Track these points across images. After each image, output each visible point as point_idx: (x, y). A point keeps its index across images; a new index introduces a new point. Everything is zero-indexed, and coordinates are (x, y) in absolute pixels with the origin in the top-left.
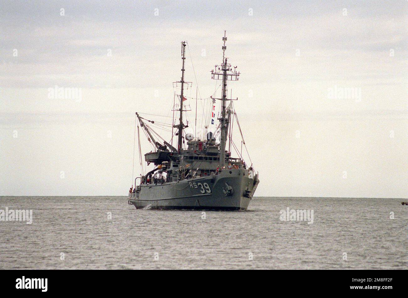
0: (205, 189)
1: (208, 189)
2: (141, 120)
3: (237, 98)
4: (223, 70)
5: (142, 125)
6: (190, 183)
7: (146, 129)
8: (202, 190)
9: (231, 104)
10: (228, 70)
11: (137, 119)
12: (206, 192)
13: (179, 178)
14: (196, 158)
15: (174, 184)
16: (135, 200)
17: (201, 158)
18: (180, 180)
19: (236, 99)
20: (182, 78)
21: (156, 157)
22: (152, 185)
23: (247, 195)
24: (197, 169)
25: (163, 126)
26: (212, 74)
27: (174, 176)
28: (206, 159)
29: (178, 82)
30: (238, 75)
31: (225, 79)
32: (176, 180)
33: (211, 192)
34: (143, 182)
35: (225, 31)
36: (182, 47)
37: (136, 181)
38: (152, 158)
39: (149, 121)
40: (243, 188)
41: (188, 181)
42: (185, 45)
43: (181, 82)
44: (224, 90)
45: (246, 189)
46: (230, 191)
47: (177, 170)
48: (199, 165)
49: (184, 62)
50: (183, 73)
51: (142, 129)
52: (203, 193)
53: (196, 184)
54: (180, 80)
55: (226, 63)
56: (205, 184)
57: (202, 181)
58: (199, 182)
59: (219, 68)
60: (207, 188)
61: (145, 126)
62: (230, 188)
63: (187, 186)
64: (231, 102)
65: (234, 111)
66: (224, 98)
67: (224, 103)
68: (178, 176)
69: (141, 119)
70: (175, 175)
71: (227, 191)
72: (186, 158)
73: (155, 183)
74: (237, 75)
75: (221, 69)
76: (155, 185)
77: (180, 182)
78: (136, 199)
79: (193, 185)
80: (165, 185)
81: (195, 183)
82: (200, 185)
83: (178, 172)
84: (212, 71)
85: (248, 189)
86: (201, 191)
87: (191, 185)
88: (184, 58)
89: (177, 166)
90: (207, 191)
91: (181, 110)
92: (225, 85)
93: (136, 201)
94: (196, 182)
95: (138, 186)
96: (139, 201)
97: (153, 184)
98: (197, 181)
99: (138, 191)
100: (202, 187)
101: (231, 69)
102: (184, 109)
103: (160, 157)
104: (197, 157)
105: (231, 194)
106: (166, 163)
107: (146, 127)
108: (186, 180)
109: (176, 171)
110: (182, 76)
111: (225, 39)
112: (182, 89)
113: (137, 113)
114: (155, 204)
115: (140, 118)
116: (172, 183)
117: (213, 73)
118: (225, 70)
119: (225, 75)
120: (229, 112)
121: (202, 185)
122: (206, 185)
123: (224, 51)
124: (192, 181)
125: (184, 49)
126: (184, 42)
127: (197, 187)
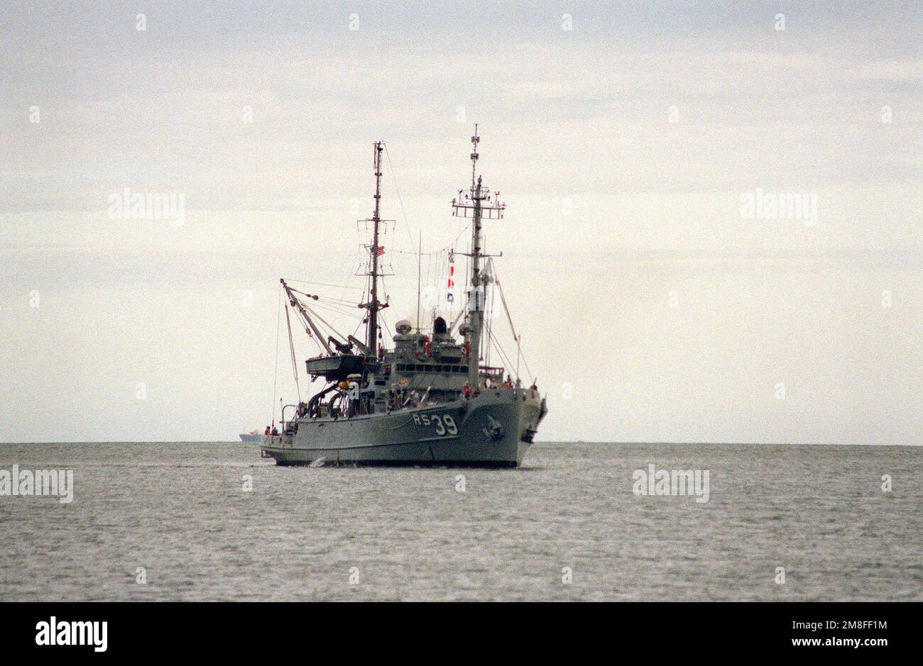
0: (446, 427)
1: (452, 428)
2: (292, 294)
3: (501, 253)
4: (473, 199)
5: (294, 303)
6: (414, 415)
7: (301, 310)
8: (440, 429)
9: (488, 265)
10: (484, 199)
11: (284, 291)
12: (447, 433)
13: (390, 407)
14: (420, 368)
15: (379, 417)
16: (284, 449)
17: (429, 368)
18: (391, 410)
19: (499, 254)
20: (377, 213)
21: (334, 367)
22: (325, 420)
23: (528, 437)
24: (428, 390)
25: (338, 306)
26: (453, 206)
27: (377, 403)
28: (438, 369)
29: (369, 220)
30: (503, 209)
31: (477, 216)
32: (382, 410)
33: (458, 434)
34: (301, 414)
35: (476, 125)
36: (375, 152)
37: (284, 412)
38: (322, 367)
39: (309, 296)
40: (522, 426)
41: (411, 412)
42: (380, 150)
43: (374, 219)
44: (477, 238)
45: (527, 425)
46: (498, 430)
47: (385, 391)
48: (430, 381)
49: (378, 181)
50: (377, 202)
51: (294, 311)
52: (442, 436)
53: (428, 418)
54: (372, 216)
55: (479, 186)
56: (446, 417)
57: (441, 412)
58: (434, 413)
59: (467, 196)
60: (449, 424)
61: (299, 306)
62: (496, 425)
63: (408, 422)
64: (489, 260)
65: (494, 277)
66: (476, 254)
67: (476, 263)
68: (387, 402)
69: (292, 291)
70: (379, 401)
71: (492, 431)
72: (400, 368)
73: (332, 416)
74: (500, 208)
75: (470, 197)
76: (333, 419)
77: (392, 413)
78: (286, 447)
79: (421, 420)
80: (357, 420)
81: (425, 416)
82: (436, 420)
83: (388, 395)
84: (454, 202)
85: (530, 427)
86: (437, 431)
87: (416, 420)
88: (378, 175)
89: (383, 383)
90: (450, 430)
91: (374, 274)
92: (478, 228)
93: (286, 451)
94: (426, 414)
95: (291, 422)
96: (295, 452)
97: (329, 418)
98: (429, 413)
99: (290, 431)
100: (440, 424)
101: (489, 198)
102: (379, 272)
103: (341, 366)
104: (422, 366)
105: (498, 437)
106: (358, 378)
107: (302, 307)
108: (406, 410)
109: (383, 392)
110: (375, 209)
111: (476, 140)
112: (376, 234)
113: (282, 281)
114: (334, 457)
115: (288, 290)
116: (372, 416)
117: (455, 204)
118: (478, 200)
119: (478, 209)
120: (486, 280)
121: (439, 419)
122: (448, 420)
123: (475, 162)
124: (420, 413)
125: (379, 156)
126: (379, 144)
127: (429, 424)
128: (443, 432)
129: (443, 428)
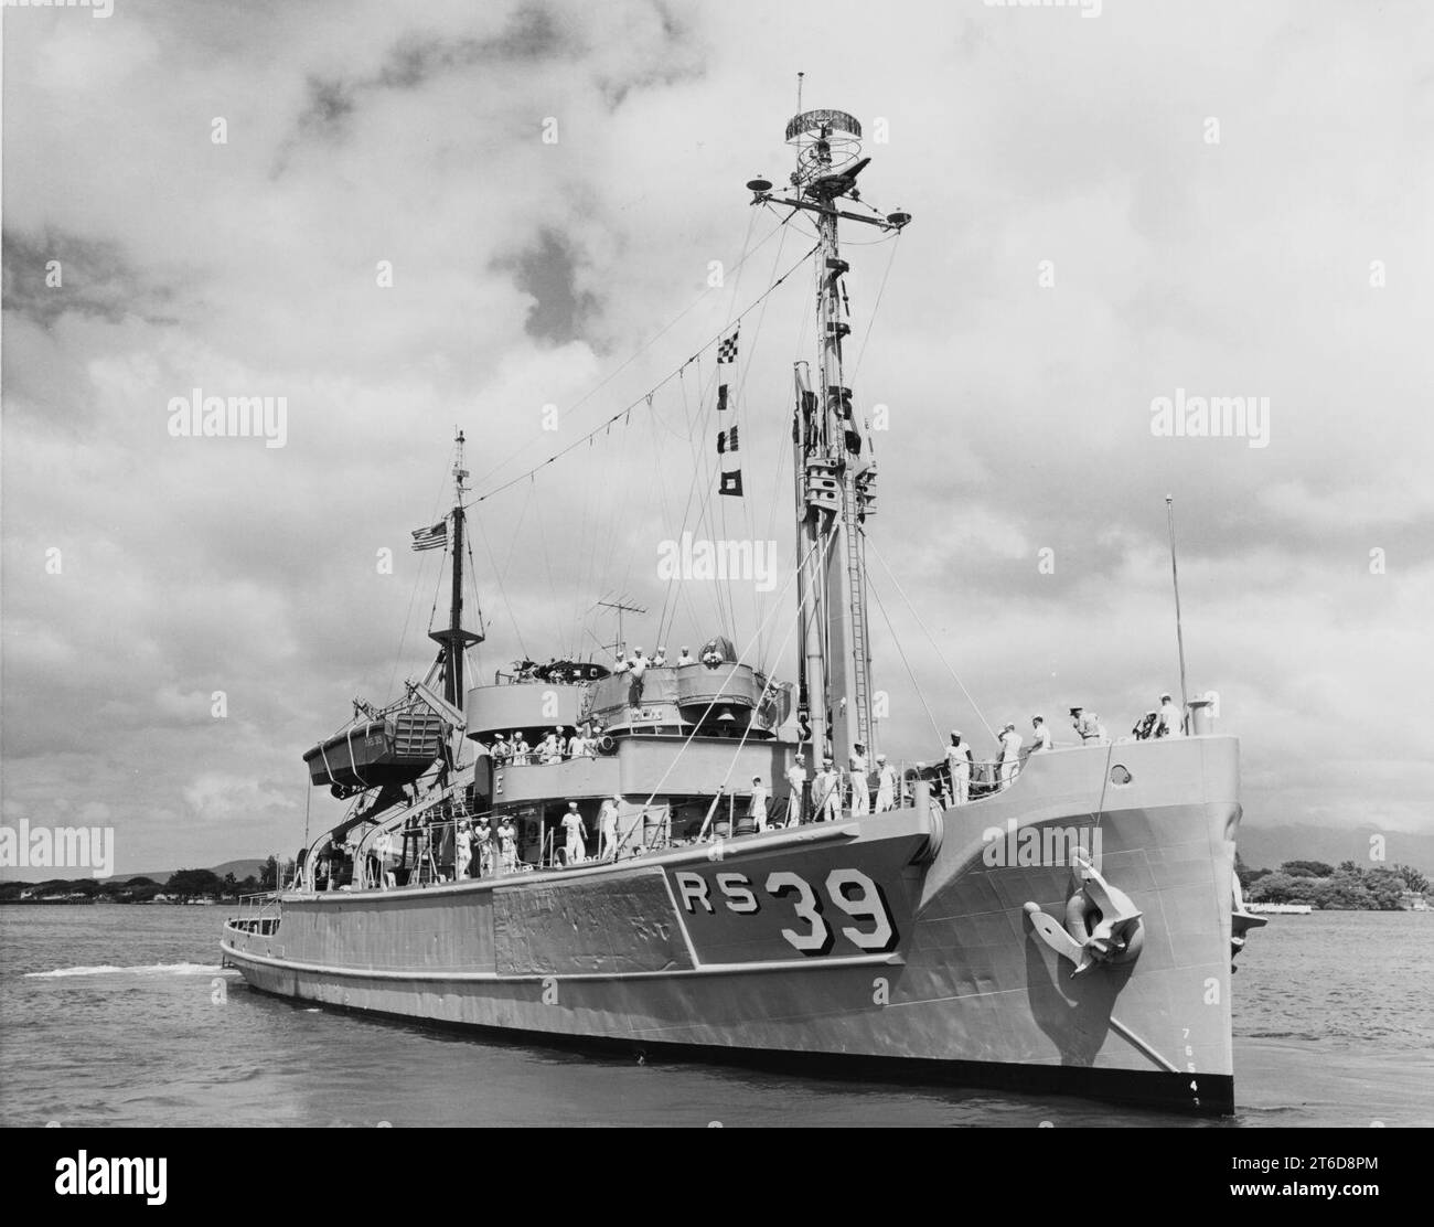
0: (835, 918)
1: (866, 922)
8: (804, 927)
12: (834, 944)
33: (893, 946)
52: (810, 952)
53: (748, 885)
57: (818, 862)
60: (851, 908)
79: (713, 893)
82: (786, 890)
86: (789, 934)
87: (689, 892)
90: (851, 933)
94: (745, 869)
100: (806, 907)
121: (805, 889)
122: (850, 890)
127: (751, 906)
128: (818, 938)
129: (817, 922)
